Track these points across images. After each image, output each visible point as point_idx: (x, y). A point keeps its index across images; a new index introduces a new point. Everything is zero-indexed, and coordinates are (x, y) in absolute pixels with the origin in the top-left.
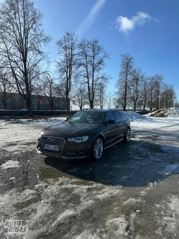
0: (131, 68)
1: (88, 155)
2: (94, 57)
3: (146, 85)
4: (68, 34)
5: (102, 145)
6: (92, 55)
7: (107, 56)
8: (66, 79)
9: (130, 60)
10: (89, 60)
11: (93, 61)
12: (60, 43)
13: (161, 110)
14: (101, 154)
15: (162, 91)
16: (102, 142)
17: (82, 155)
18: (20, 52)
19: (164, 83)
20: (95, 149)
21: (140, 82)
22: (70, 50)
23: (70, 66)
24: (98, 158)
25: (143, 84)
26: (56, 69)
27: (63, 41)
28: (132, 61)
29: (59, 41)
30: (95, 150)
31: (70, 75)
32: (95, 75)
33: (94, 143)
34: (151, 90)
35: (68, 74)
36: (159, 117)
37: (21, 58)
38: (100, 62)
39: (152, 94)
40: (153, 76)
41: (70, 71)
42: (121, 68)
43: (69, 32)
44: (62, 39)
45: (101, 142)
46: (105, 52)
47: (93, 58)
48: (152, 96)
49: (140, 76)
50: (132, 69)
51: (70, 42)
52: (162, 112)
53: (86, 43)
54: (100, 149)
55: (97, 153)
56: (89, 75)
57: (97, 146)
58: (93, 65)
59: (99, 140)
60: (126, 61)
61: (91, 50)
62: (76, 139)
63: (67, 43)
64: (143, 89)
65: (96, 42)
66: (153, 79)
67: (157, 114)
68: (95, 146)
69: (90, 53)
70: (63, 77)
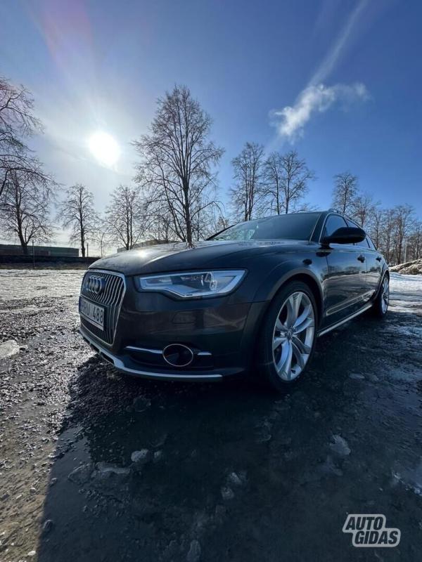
0: (352, 195)
1: (239, 370)
2: (289, 180)
3: (378, 223)
4: (249, 146)
5: (311, 321)
6: (286, 176)
7: (310, 176)
8: (244, 213)
9: (351, 182)
10: (282, 184)
11: (287, 185)
12: (236, 162)
13: (413, 262)
14: (305, 358)
15: (409, 232)
16: (310, 305)
17: (201, 364)
18: (179, 175)
19: (413, 220)
20: (278, 334)
21: (368, 219)
22: (252, 171)
23: (250, 194)
24: (293, 376)
25: (374, 222)
26: (230, 200)
27: (242, 159)
28: (354, 183)
29: (236, 159)
30: (276, 341)
31: (250, 208)
32: (290, 207)
33: (273, 310)
34: (388, 231)
35: (248, 206)
36: (408, 274)
37: (180, 186)
38: (300, 186)
39: (389, 237)
40: (394, 208)
41: (250, 201)
42: (334, 196)
43: (251, 144)
44: (240, 155)
45: (309, 309)
46: (307, 170)
47: (287, 180)
48: (389, 241)
49: (369, 208)
50: (356, 196)
51: (252, 157)
52: (415, 266)
53: (277, 159)
54: (302, 335)
55: (287, 354)
56: (281, 207)
57: (290, 325)
58: (287, 191)
59: (296, 299)
60: (344, 185)
61: (284, 169)
62: (177, 281)
63: (248, 160)
64: (373, 230)
65: (293, 156)
66: (392, 213)
67: (404, 269)
68: (278, 323)
69: (283, 173)
70: (240, 211)
